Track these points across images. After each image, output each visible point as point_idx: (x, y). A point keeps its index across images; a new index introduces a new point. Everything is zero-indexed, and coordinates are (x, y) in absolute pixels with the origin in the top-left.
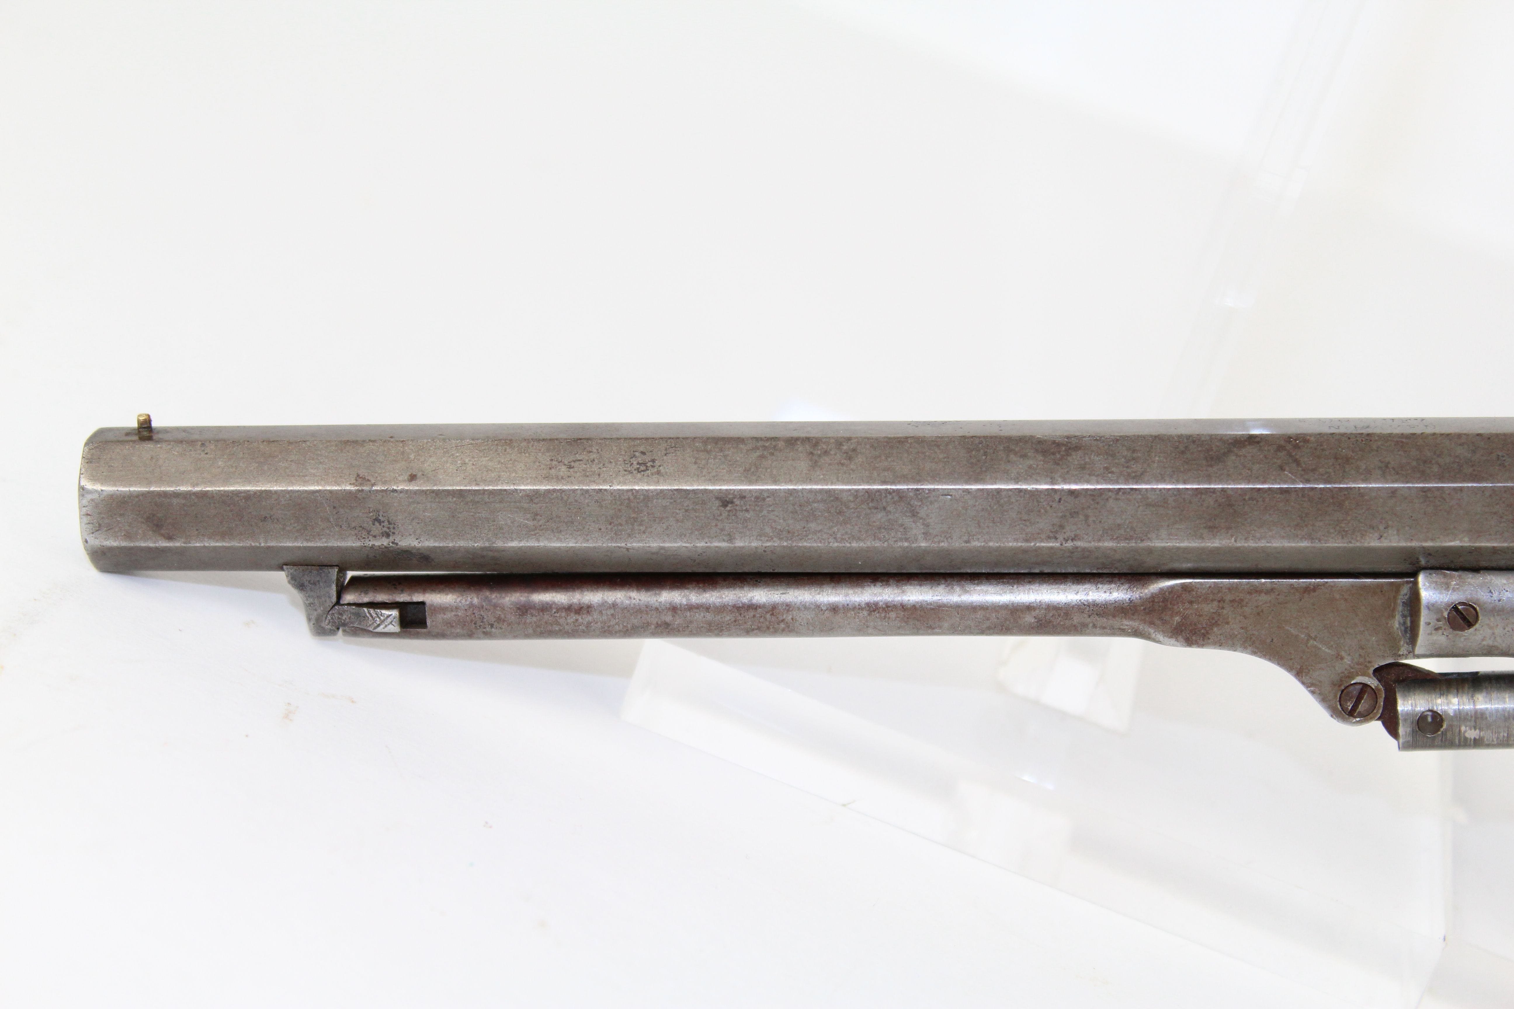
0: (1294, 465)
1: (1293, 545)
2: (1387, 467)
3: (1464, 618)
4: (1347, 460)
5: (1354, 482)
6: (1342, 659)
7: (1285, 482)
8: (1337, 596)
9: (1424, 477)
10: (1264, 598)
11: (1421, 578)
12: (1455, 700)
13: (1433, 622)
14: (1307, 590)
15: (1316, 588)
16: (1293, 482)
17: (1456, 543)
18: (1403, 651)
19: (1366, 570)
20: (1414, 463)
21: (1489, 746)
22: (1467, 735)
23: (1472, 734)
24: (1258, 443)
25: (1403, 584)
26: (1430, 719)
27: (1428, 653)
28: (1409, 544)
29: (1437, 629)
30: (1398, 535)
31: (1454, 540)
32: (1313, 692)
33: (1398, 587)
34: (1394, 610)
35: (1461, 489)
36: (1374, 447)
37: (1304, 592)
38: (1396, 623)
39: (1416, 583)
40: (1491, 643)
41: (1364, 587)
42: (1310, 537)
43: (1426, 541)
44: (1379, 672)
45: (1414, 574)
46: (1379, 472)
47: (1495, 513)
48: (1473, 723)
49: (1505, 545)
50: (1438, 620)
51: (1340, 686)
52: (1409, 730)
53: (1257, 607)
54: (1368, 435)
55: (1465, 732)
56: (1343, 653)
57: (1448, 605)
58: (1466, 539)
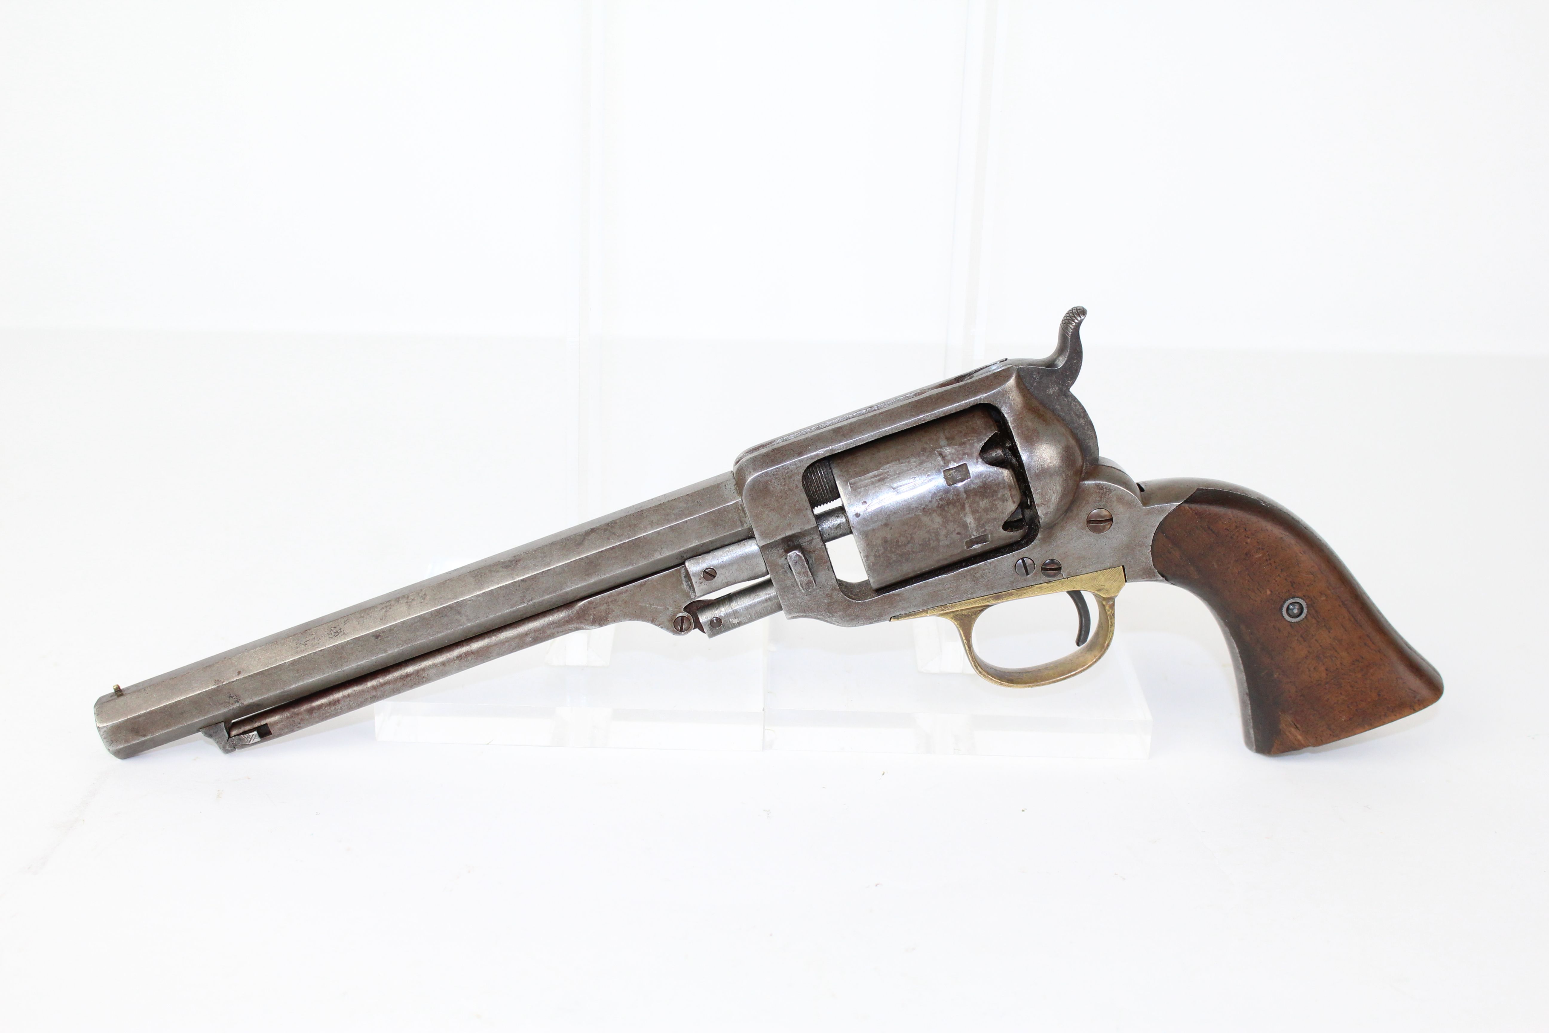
0: (613, 536)
1: (625, 570)
2: (653, 523)
3: (711, 575)
4: (635, 525)
5: (640, 534)
6: (668, 609)
7: (611, 544)
8: (655, 583)
9: (669, 521)
10: (624, 595)
11: (687, 564)
12: (723, 609)
13: (698, 581)
14: (641, 585)
15: (645, 583)
16: (615, 543)
17: (694, 545)
18: (692, 596)
19: (663, 568)
20: (663, 517)
21: (745, 623)
22: (733, 622)
23: (736, 621)
24: (596, 531)
25: (681, 568)
26: (715, 621)
27: (702, 594)
28: (674, 552)
29: (701, 583)
30: (667, 550)
31: (692, 544)
32: (662, 628)
33: (679, 571)
34: (681, 581)
35: (686, 521)
36: (645, 516)
37: (641, 586)
38: (685, 586)
39: (685, 566)
40: (726, 581)
41: (665, 576)
42: (631, 564)
43: (680, 548)
44: (686, 609)
45: (684, 563)
46: (650, 526)
47: (705, 527)
48: (734, 617)
49: (714, 538)
50: (700, 579)
51: (672, 621)
52: (708, 629)
53: (623, 600)
54: (641, 511)
55: (732, 621)
56: (668, 607)
57: (701, 571)
58: (697, 542)
